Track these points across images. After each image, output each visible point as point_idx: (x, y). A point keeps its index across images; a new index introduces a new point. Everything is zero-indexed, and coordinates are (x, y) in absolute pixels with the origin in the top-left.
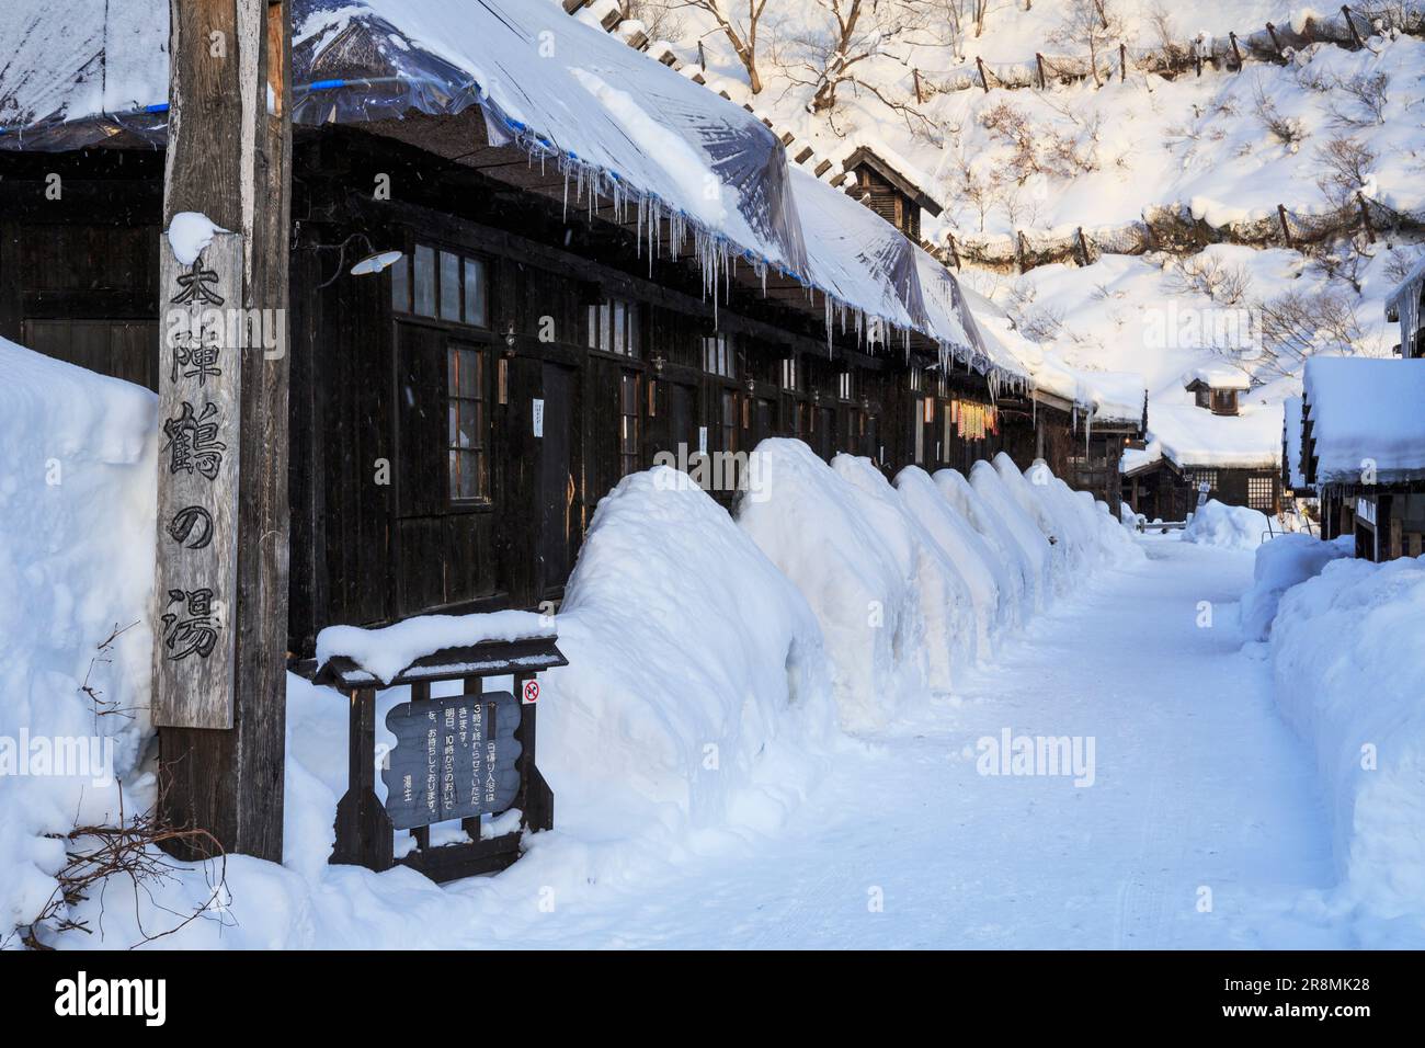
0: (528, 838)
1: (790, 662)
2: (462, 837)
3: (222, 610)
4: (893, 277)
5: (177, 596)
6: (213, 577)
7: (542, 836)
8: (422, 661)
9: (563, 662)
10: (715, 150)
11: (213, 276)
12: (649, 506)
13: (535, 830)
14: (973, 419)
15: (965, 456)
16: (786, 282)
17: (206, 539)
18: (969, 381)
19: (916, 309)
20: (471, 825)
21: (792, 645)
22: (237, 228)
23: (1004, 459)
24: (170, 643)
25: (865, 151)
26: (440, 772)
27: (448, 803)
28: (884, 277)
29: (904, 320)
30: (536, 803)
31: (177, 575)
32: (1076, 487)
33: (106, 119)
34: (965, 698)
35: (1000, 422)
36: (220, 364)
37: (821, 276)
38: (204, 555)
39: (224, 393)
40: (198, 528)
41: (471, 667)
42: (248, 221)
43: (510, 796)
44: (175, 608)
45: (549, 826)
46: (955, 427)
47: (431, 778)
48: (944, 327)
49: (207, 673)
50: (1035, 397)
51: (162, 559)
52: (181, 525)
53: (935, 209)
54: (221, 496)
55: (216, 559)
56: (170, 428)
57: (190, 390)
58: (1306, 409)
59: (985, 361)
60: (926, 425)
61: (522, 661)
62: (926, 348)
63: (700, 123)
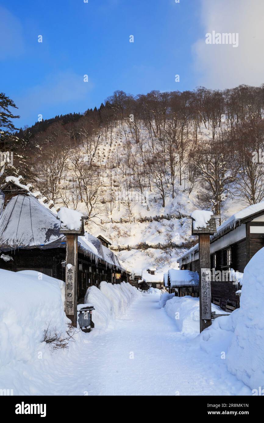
0: (91, 328)
1: (111, 310)
2: (85, 328)
3: (73, 303)
4: (111, 257)
5: (68, 302)
6: (72, 300)
7: (93, 328)
8: (81, 309)
9: (95, 309)
10: (93, 243)
11: (72, 270)
12: (94, 291)
13: (92, 328)
14: (118, 276)
15: (118, 282)
16: (103, 260)
17: (71, 296)
18: (119, 271)
19: (114, 262)
20: (86, 327)
21: (111, 308)
22: (74, 265)
23: (124, 282)
24: (67, 307)
25: (100, 236)
26: (83, 321)
27: (84, 325)
28: (110, 258)
29: (113, 264)
30: (92, 325)
31: (68, 300)
32: (133, 286)
33: (35, 246)
34: (128, 315)
35: (121, 276)
36: (73, 279)
37: (105, 260)
38: (71, 298)
39: (73, 282)
40: (70, 295)
41: (85, 310)
42: (75, 265)
43: (89, 324)
44: (68, 303)
45: (94, 327)
46: (116, 277)
47: (82, 322)
48: (117, 264)
49: (71, 310)
50: (127, 273)
51: (66, 298)
52: (68, 295)
53: (110, 244)
54: (73, 292)
55: (72, 298)
56: (67, 285)
57: (69, 281)
58: (169, 277)
59: (121, 268)
60: (113, 277)
61: (91, 309)
62: (115, 267)
63: (91, 240)
